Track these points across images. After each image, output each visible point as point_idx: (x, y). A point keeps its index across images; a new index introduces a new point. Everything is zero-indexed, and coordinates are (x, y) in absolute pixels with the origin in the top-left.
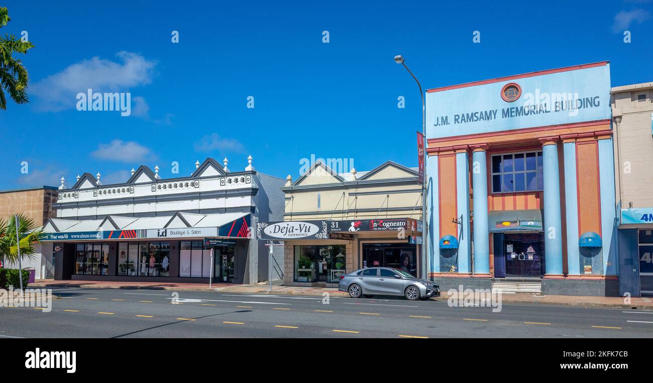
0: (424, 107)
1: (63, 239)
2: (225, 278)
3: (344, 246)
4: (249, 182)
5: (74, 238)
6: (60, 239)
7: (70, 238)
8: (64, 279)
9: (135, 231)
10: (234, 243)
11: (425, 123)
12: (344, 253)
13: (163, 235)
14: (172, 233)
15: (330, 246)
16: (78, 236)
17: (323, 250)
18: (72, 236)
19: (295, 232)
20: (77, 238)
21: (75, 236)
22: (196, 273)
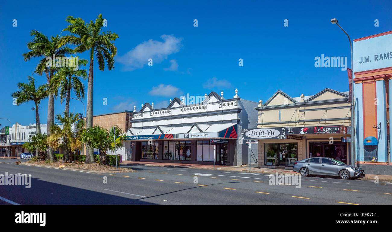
0: (352, 51)
1: (136, 139)
2: (222, 162)
3: (296, 144)
4: (236, 105)
5: (141, 139)
6: (134, 139)
7: (139, 138)
8: (136, 161)
9: (172, 134)
10: (228, 141)
11: (353, 62)
12: (296, 148)
13: (187, 137)
14: (192, 136)
15: (287, 143)
16: (143, 138)
17: (283, 146)
18: (140, 138)
19: (265, 135)
20: (142, 139)
21: (142, 138)
22: (206, 159)
